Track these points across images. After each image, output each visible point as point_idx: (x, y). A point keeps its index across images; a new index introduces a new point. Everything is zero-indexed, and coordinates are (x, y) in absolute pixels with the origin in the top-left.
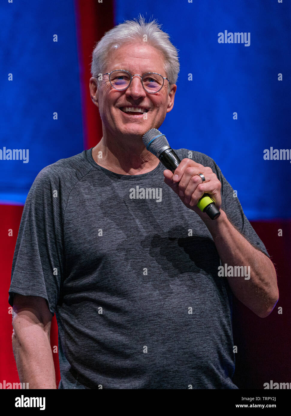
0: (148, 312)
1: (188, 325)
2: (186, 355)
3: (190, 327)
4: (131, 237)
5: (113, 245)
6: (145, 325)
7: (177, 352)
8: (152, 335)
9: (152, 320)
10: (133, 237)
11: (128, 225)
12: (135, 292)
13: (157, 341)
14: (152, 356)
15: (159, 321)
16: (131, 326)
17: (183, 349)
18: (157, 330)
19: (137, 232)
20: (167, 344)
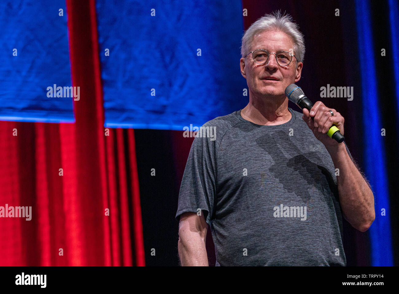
0: (274, 219)
1: (302, 230)
2: (301, 251)
3: (304, 231)
4: (265, 166)
5: (252, 171)
6: (271, 229)
7: (294, 249)
8: (275, 236)
9: (276, 225)
10: (267, 166)
11: (264, 158)
12: (265, 205)
13: (279, 240)
14: (275, 250)
15: (281, 226)
16: (261, 229)
17: (298, 246)
18: (279, 232)
19: (270, 163)
20: (286, 242)
